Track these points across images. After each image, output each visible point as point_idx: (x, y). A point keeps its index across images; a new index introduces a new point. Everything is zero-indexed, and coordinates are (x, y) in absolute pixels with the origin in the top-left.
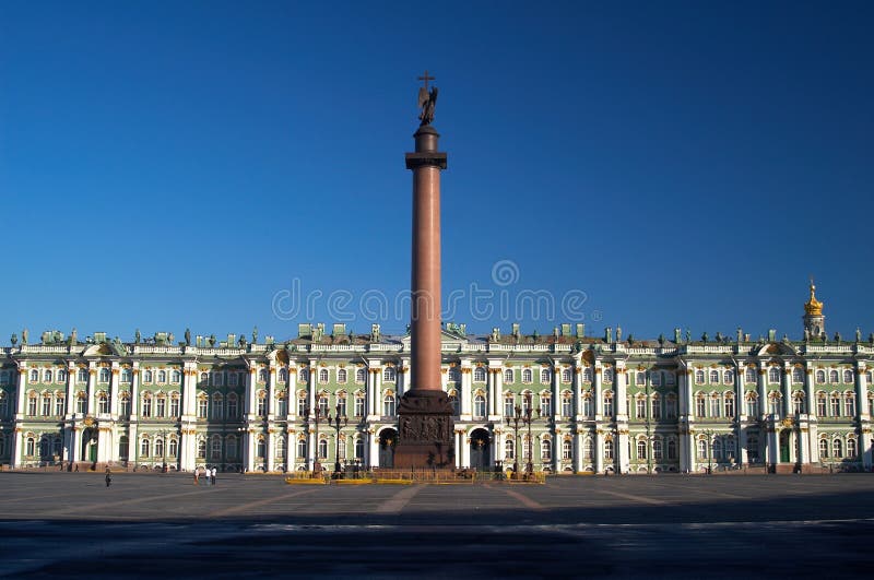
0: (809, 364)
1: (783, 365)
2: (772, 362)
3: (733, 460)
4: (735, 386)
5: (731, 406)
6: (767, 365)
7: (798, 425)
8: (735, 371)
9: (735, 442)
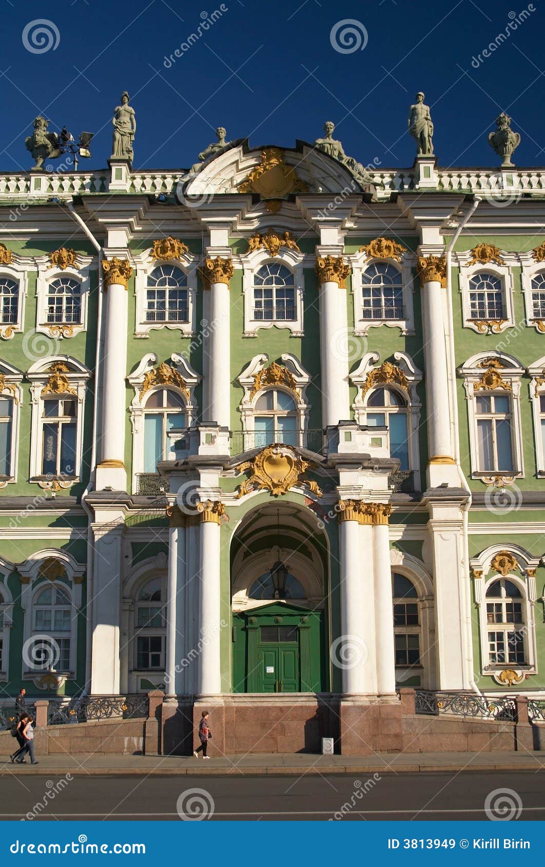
0: (431, 237)
1: (310, 243)
2: (262, 234)
3: (62, 680)
4: (91, 334)
5: (70, 428)
6: (243, 247)
7: (331, 484)
8: (93, 274)
9: (75, 592)
